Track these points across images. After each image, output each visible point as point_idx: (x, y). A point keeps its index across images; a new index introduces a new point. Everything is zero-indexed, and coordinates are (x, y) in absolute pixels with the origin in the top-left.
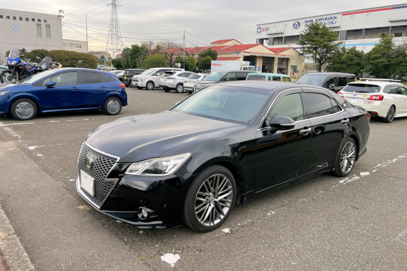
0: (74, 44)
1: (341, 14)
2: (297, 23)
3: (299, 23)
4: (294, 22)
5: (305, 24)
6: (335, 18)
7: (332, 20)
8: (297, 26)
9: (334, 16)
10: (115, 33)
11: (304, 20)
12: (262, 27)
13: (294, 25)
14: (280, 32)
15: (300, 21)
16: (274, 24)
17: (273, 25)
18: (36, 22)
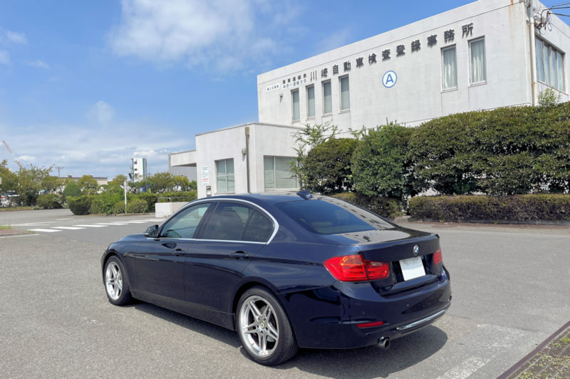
18: (441, 43)
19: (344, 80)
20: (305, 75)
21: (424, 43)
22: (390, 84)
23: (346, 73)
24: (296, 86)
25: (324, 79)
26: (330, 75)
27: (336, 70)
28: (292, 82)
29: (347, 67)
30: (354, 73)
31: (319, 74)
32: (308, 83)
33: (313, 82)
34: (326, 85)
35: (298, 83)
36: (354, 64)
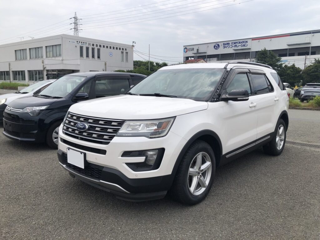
1: (251, 40)
2: (217, 45)
3: (218, 45)
6: (246, 42)
7: (244, 44)
8: (217, 47)
9: (246, 40)
11: (222, 43)
13: (214, 47)
14: (204, 52)
17: (197, 46)
18: (121, 50)
19: (99, 50)
20: (86, 43)
21: (118, 49)
22: (111, 56)
23: (100, 48)
24: (82, 45)
25: (93, 47)
26: (95, 46)
27: (97, 46)
28: (81, 43)
29: (100, 46)
30: (102, 49)
31: (91, 45)
32: (87, 46)
33: (89, 46)
34: (93, 49)
35: (83, 44)
36: (102, 46)
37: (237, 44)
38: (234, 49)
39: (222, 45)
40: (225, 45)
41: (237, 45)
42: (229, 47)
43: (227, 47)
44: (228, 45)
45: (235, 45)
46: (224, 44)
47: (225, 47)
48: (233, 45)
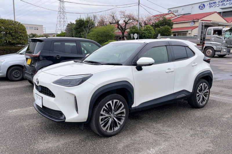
0: (33, 28)
2: (202, 5)
3: (204, 5)
4: (200, 4)
5: (209, 5)
8: (202, 7)
10: (62, 17)
11: (208, 3)
12: (172, 10)
13: (199, 7)
14: (188, 13)
15: (204, 3)
16: (183, 7)
17: (181, 8)
37: (224, 2)
38: (221, 8)
39: (207, 5)
40: (212, 5)
41: (224, 4)
42: (215, 6)
43: (214, 6)
44: (214, 4)
45: (222, 3)
46: (209, 3)
47: (211, 7)
48: (220, 4)
